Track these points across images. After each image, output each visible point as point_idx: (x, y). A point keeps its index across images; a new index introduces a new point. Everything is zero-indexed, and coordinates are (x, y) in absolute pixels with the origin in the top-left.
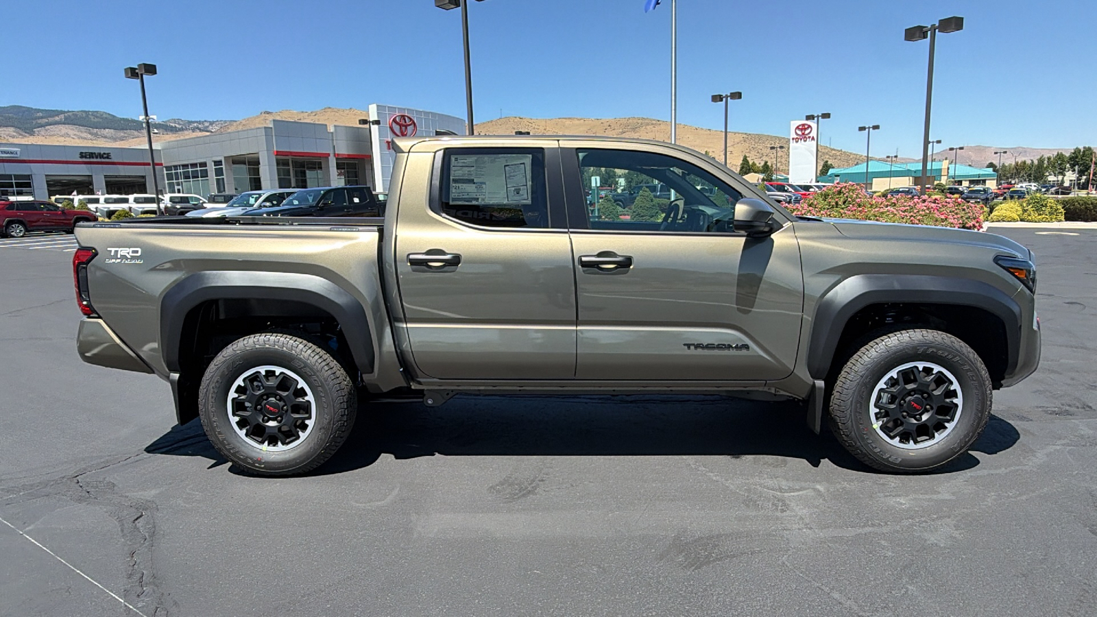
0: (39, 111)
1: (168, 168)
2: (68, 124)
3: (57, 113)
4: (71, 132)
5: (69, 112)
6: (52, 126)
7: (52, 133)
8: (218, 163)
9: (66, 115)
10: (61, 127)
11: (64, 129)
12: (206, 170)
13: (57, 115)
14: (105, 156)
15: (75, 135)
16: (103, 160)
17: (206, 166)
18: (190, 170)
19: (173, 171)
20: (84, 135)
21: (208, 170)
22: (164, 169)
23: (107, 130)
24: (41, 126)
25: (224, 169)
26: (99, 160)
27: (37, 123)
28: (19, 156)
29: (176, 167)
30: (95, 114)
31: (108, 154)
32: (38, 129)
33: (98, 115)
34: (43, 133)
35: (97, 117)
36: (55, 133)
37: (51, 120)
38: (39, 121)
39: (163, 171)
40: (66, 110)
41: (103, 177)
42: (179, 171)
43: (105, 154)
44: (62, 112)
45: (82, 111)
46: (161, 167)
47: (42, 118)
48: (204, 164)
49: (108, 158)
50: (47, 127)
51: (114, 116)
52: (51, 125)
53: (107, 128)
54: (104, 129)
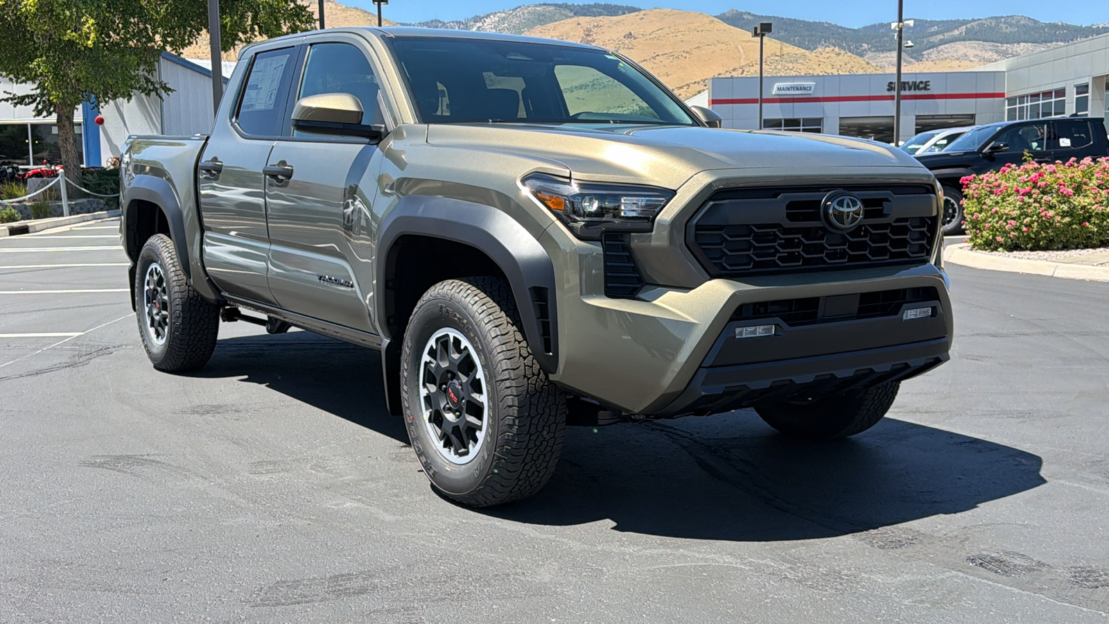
0: (933, 23)
1: (1012, 101)
2: (970, 40)
3: (957, 25)
4: (971, 52)
5: (974, 20)
6: (947, 46)
7: (946, 55)
8: (1082, 89)
9: (969, 26)
10: (959, 45)
11: (960, 48)
12: (1064, 100)
13: (957, 28)
14: (921, 86)
15: (976, 56)
16: (918, 93)
17: (1064, 96)
18: (1041, 102)
19: (1018, 106)
20: (988, 55)
21: (1066, 102)
22: (1006, 101)
23: (1022, 44)
24: (933, 47)
25: (1090, 98)
26: (912, 92)
27: (928, 41)
28: (812, 93)
29: (1022, 98)
30: (1008, 20)
31: (926, 82)
32: (929, 51)
33: (1014, 22)
34: (933, 56)
35: (1011, 25)
36: (950, 55)
37: (947, 35)
38: (932, 39)
39: (1004, 105)
40: (970, 19)
41: (914, 117)
42: (1025, 105)
43: (921, 82)
44: (964, 22)
45: (991, 18)
46: (1002, 99)
47: (937, 33)
48: (1061, 93)
49: (925, 88)
50: (940, 48)
51: (1035, 22)
52: (946, 43)
53: (1023, 42)
54: (1019, 43)
